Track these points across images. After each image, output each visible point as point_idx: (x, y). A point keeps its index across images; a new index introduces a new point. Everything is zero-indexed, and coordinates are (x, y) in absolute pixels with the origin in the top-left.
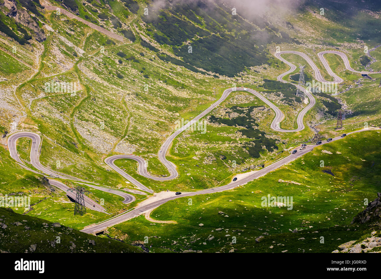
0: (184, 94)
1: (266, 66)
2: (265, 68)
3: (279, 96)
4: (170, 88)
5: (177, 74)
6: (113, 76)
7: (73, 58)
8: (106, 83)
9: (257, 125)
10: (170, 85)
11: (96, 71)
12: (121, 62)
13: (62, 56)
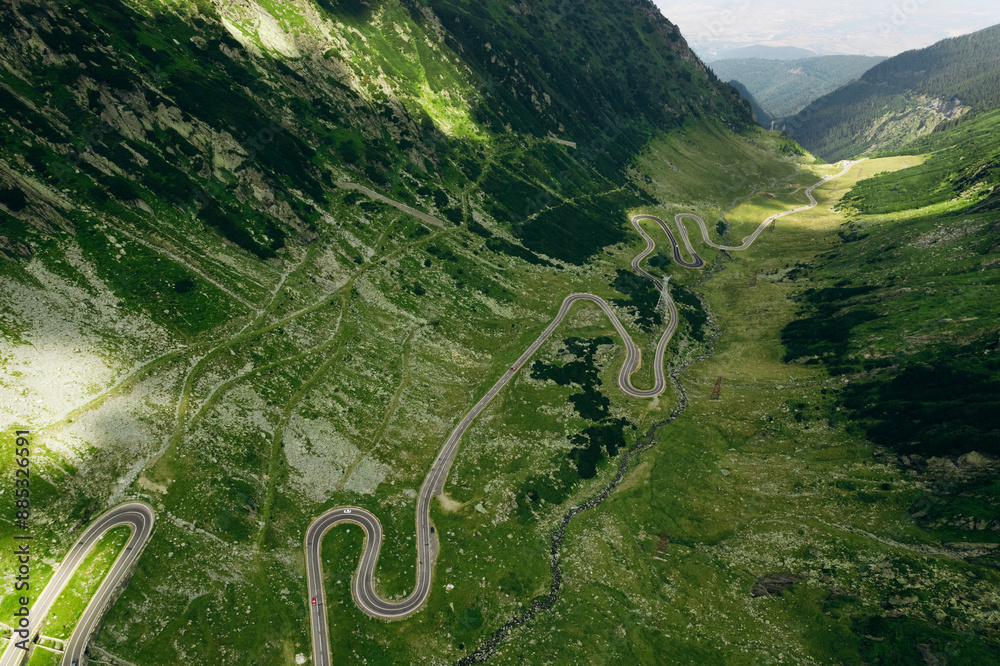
0: (507, 313)
1: (622, 244)
2: (620, 248)
3: (633, 313)
4: (491, 303)
5: (507, 275)
6: (408, 292)
7: (352, 267)
8: (393, 308)
9: (600, 383)
10: (492, 297)
11: (384, 288)
12: (428, 264)
13: (336, 265)
